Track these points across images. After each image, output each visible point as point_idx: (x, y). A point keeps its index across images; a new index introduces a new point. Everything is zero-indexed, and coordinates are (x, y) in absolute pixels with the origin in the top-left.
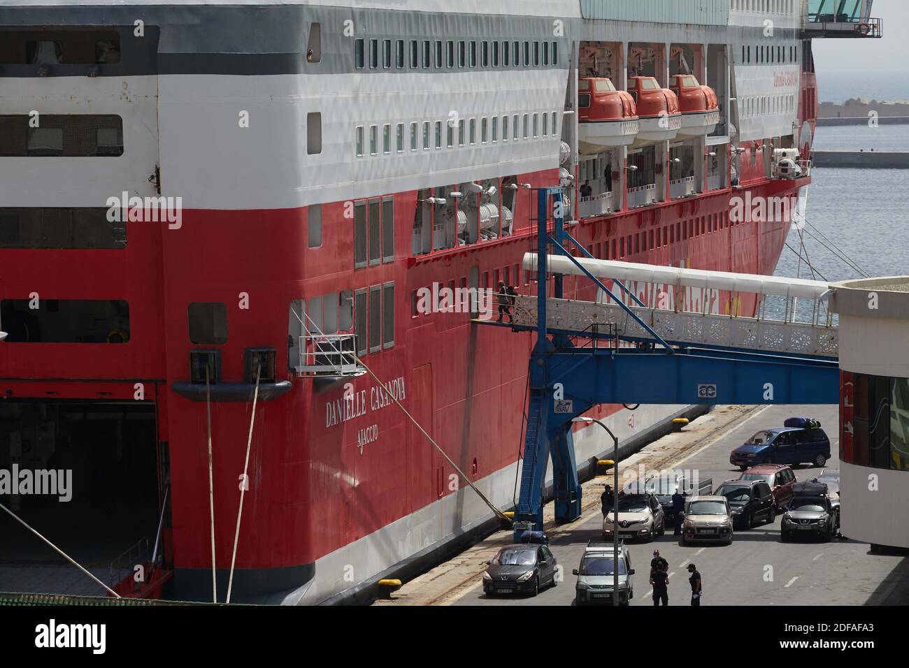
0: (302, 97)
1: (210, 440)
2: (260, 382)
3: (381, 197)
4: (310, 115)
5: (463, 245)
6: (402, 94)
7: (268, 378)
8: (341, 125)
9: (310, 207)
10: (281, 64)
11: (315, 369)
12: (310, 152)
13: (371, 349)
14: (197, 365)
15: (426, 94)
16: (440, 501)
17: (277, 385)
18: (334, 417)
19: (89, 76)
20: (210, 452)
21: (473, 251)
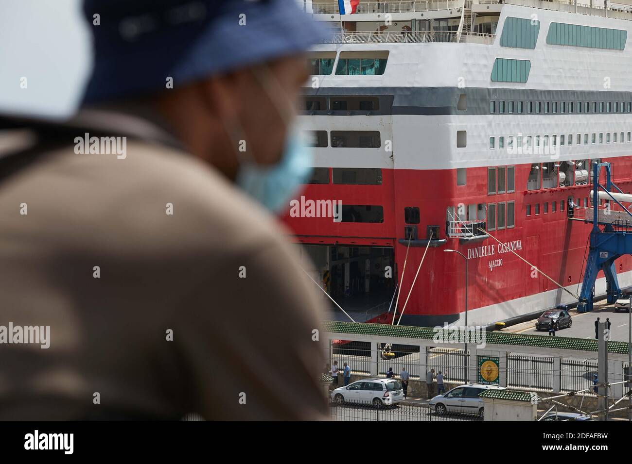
0: (454, 124)
1: (406, 261)
2: (431, 240)
3: (506, 166)
4: (459, 133)
5: (564, 186)
6: (521, 123)
7: (436, 238)
8: (480, 136)
9: (458, 170)
10: (444, 111)
11: (458, 235)
12: (458, 146)
13: (498, 228)
14: (407, 232)
15: (538, 123)
16: (545, 292)
17: (440, 241)
18: (473, 255)
19: (366, 115)
20: (404, 267)
21: (569, 189)
